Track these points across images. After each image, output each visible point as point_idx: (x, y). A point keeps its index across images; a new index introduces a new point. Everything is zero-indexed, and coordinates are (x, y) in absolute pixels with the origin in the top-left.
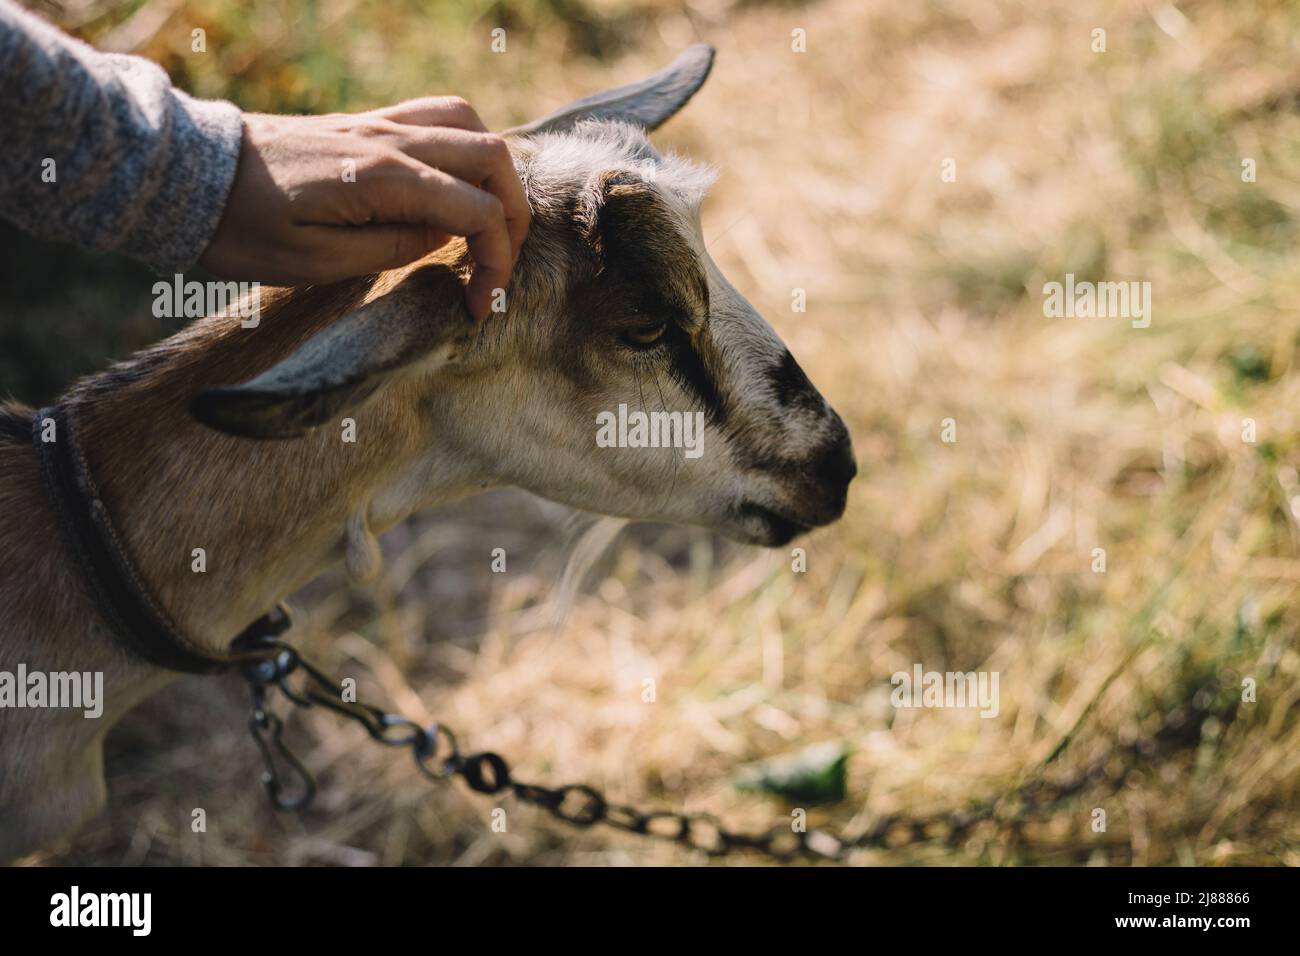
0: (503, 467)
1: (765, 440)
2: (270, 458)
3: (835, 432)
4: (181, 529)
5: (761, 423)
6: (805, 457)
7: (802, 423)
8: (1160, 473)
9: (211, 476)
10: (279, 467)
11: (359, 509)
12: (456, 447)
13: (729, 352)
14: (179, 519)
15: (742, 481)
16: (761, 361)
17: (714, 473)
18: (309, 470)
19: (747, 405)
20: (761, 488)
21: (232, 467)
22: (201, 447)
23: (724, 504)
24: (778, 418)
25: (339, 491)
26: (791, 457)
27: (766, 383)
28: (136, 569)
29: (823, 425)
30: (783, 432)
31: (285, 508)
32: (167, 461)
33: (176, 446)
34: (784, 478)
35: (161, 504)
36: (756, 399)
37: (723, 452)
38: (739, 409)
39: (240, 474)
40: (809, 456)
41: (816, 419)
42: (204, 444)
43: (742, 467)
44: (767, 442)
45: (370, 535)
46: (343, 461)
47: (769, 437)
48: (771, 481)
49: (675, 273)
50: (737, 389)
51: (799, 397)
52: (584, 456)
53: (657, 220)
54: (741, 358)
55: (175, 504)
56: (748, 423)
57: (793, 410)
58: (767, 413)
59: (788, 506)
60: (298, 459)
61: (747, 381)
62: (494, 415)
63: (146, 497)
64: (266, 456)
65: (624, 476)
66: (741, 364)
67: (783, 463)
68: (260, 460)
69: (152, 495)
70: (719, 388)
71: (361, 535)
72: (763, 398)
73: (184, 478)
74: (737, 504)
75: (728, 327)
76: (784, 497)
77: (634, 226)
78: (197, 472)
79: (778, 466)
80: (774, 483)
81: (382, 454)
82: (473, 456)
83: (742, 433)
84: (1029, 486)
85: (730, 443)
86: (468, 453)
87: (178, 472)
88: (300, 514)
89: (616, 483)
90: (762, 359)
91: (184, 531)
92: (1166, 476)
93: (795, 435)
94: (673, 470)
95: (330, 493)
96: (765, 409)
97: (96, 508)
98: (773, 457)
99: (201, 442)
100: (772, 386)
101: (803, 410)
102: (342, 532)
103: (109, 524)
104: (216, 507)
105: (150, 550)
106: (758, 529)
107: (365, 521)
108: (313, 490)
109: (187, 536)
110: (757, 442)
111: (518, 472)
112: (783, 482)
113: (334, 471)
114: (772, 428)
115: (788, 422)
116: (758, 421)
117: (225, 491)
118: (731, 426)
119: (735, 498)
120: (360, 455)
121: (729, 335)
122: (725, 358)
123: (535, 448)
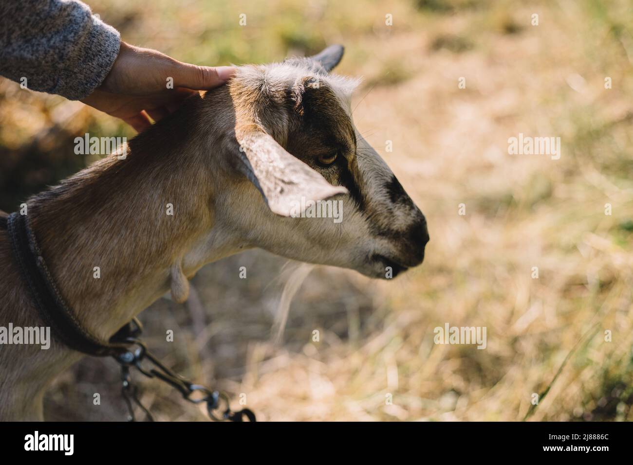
0: (251, 236)
1: (385, 220)
2: (131, 232)
3: (419, 217)
4: (84, 271)
5: (382, 211)
6: (405, 230)
7: (403, 212)
8: (586, 286)
9: (100, 243)
10: (136, 236)
11: (177, 260)
12: (228, 225)
13: (366, 174)
14: (83, 267)
15: (373, 242)
16: (382, 179)
17: (359, 238)
18: (151, 238)
19: (376, 202)
20: (383, 246)
21: (111, 237)
22: (95, 228)
23: (364, 255)
24: (391, 209)
25: (167, 249)
26: (398, 229)
27: (385, 191)
28: (60, 293)
29: (413, 213)
30: (393, 216)
31: (139, 259)
32: (78, 236)
33: (82, 228)
34: (394, 241)
35: (74, 259)
36: (379, 199)
37: (364, 226)
38: (371, 204)
39: (116, 241)
40: (407, 229)
41: (410, 210)
42: (97, 226)
43: (374, 235)
44: (386, 221)
45: (183, 275)
46: (170, 233)
47: (386, 219)
48: (388, 243)
49: (341, 126)
50: (370, 193)
51: (400, 199)
52: (293, 228)
53: (331, 100)
54: (372, 177)
55: (82, 258)
56: (376, 211)
57: (398, 205)
58: (385, 206)
59: (397, 255)
60: (146, 233)
61: (375, 189)
62: (248, 205)
63: (66, 256)
64: (129, 231)
65: (314, 239)
66: (372, 180)
67: (394, 232)
68: (126, 233)
69: (70, 255)
70: (362, 192)
71: (179, 275)
72: (383, 198)
73: (86, 245)
74: (370, 255)
75: (365, 160)
76: (395, 251)
77: (320, 103)
78: (94, 240)
79: (391, 234)
80: (389, 243)
81: (189, 228)
82: (236, 229)
83: (373, 216)
84: (520, 294)
85: (368, 221)
86: (234, 228)
87: (83, 242)
88: (147, 262)
89: (309, 243)
90: (383, 178)
91: (86, 273)
92: (589, 287)
93: (399, 218)
94: (339, 235)
95: (162, 250)
96: (384, 204)
97: (40, 260)
98: (389, 229)
99: (95, 226)
100: (388, 192)
101: (403, 205)
102: (168, 274)
103: (46, 269)
104: (103, 259)
105: (68, 283)
106: (381, 269)
107: (181, 268)
108: (154, 249)
109: (88, 275)
110: (380, 221)
111: (259, 237)
112: (394, 243)
113: (165, 238)
114: (388, 214)
115: (396, 211)
116: (381, 210)
117: (107, 251)
118: (367, 212)
119: (369, 252)
120: (178, 229)
121: (366, 165)
122: (364, 176)
123: (269, 223)
